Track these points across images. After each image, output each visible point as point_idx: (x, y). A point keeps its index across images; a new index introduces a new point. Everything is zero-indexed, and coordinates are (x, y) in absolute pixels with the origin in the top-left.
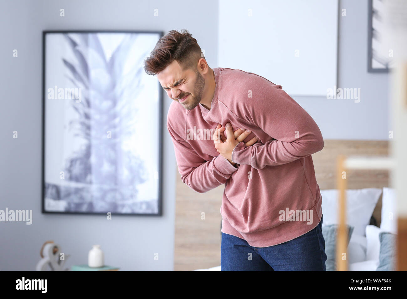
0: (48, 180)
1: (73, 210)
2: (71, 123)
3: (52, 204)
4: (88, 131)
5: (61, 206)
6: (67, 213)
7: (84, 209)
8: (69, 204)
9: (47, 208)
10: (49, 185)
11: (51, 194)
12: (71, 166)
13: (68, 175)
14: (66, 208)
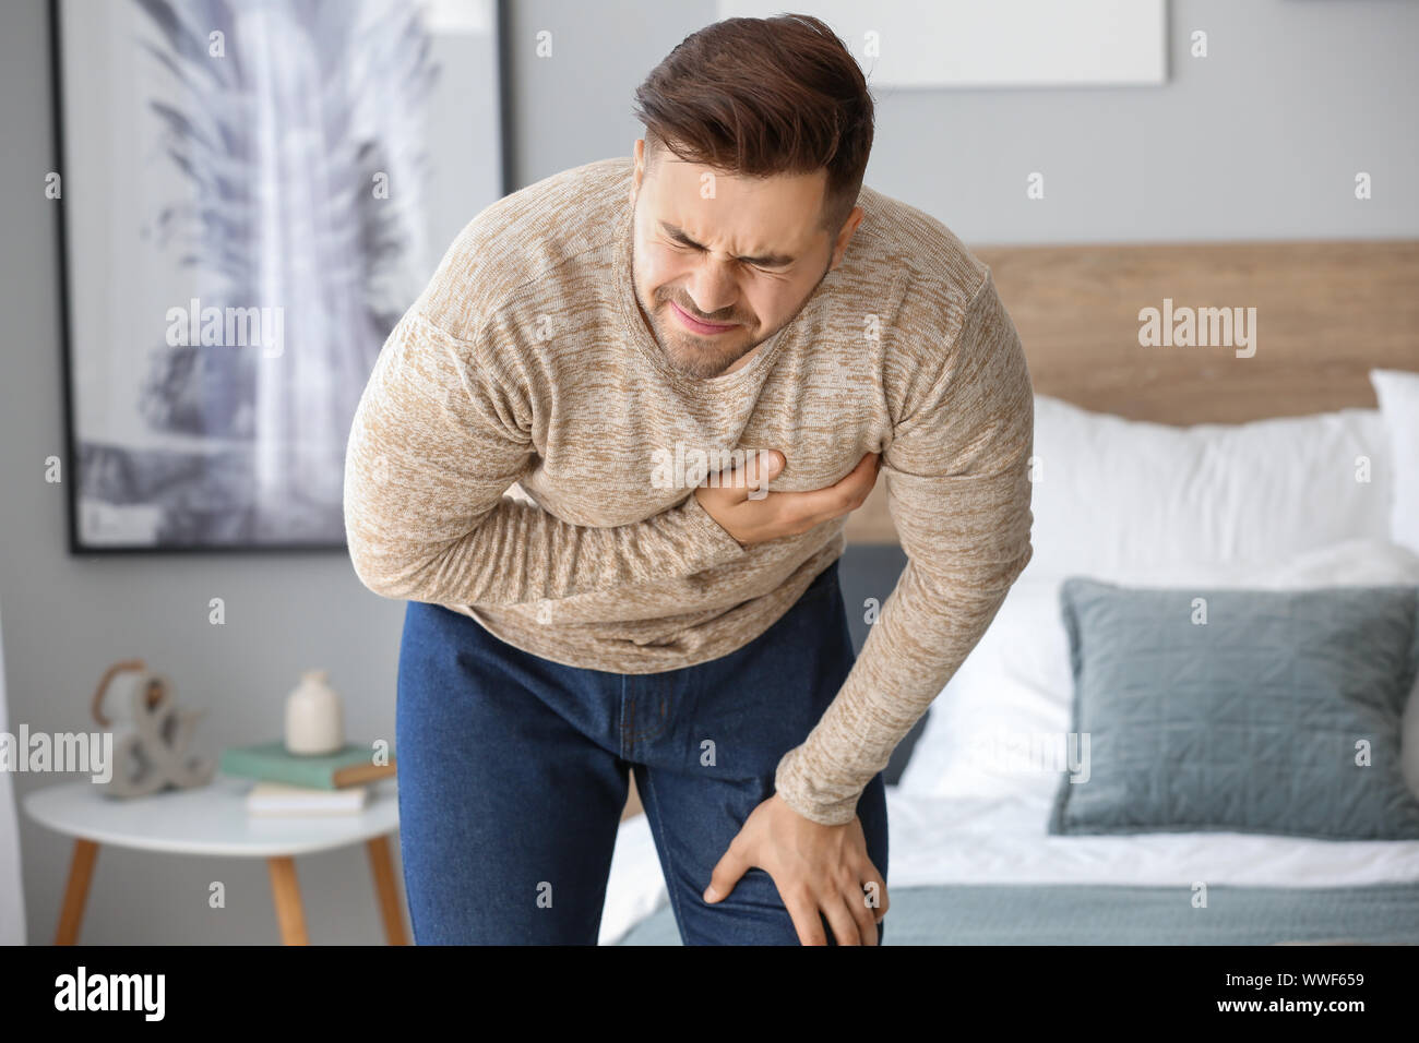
0: (89, 430)
1: (187, 539)
2: (166, 216)
3: (107, 521)
4: (234, 246)
5: (140, 523)
6: (165, 549)
7: (228, 532)
8: (172, 517)
9: (90, 535)
10: (93, 450)
11: (103, 482)
12: (173, 375)
13: (164, 411)
14: (160, 533)
